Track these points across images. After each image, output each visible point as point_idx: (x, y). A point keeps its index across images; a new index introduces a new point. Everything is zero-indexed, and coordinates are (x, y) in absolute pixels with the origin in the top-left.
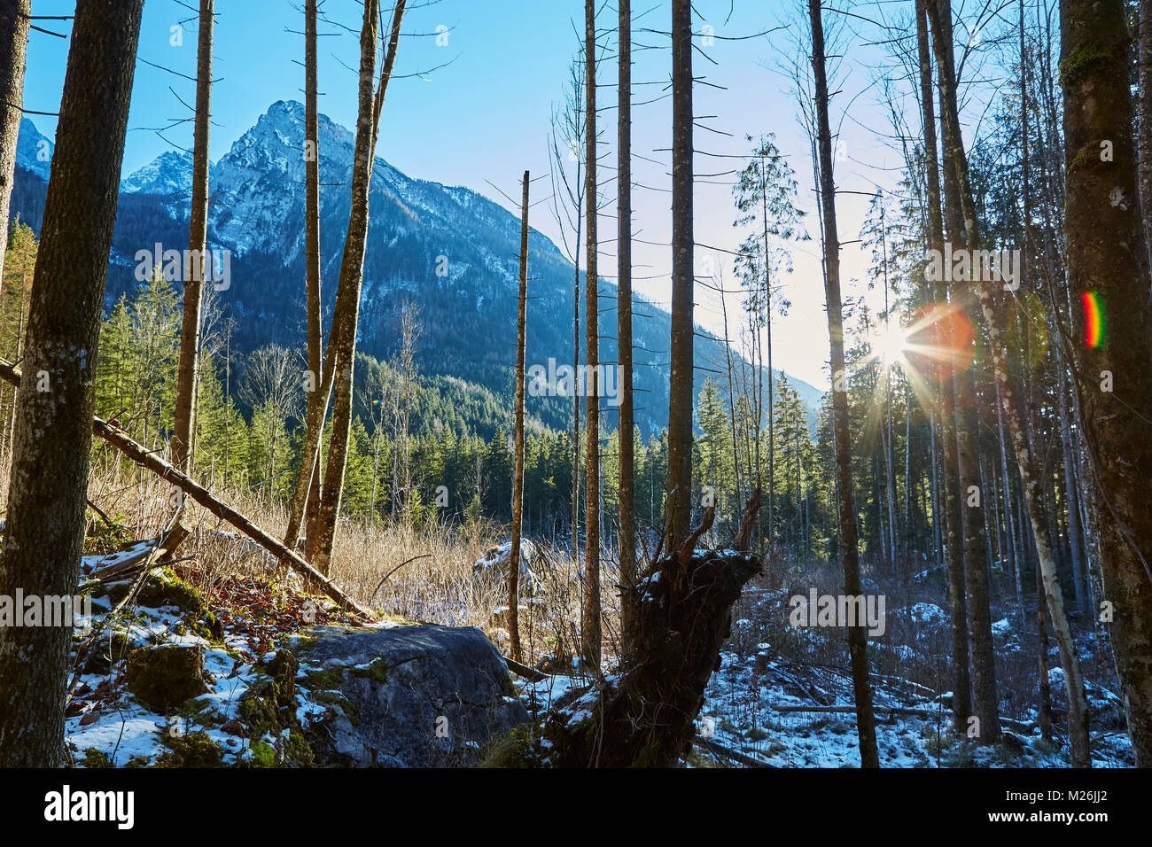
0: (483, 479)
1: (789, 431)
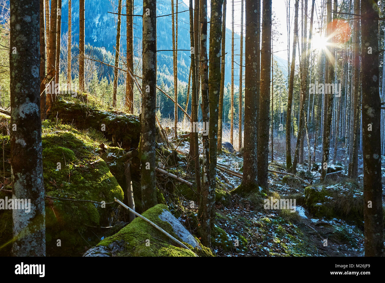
0: (161, 104)
1: (277, 87)
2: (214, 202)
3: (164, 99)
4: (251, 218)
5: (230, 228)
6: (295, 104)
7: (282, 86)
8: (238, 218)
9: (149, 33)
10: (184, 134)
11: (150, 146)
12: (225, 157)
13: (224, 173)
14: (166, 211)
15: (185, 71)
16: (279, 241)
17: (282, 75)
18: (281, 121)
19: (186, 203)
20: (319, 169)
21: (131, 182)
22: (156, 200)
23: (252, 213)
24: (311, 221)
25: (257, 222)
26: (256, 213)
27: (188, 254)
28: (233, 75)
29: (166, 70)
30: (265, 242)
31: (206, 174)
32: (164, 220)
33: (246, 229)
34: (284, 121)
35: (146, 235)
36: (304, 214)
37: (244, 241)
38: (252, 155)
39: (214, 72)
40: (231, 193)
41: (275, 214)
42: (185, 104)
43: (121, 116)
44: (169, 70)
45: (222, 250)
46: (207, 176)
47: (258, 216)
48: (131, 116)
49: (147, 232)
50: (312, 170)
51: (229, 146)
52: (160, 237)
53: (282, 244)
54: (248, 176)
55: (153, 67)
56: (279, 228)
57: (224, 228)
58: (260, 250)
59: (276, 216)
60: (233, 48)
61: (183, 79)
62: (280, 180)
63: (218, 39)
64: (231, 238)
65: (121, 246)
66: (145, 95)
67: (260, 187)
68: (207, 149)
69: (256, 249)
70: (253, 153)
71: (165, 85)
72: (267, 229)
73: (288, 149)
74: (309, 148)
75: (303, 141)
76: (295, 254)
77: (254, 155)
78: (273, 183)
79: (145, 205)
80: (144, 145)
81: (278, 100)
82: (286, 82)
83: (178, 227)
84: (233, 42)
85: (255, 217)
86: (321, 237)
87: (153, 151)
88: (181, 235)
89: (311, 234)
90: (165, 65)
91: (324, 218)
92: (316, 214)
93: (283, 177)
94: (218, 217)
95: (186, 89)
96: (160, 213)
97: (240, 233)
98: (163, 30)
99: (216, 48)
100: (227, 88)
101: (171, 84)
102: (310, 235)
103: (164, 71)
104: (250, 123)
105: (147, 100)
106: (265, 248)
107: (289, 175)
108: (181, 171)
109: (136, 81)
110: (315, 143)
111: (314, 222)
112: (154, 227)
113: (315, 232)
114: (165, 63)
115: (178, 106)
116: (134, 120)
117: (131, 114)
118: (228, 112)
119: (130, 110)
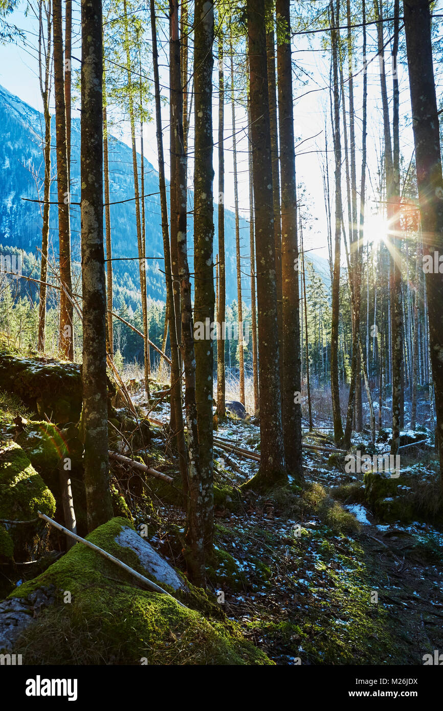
2: (212, 508)
3: (127, 331)
4: (277, 531)
5: (241, 549)
6: (345, 332)
7: (322, 303)
8: (254, 532)
9: (92, 231)
10: (161, 391)
11: (99, 419)
12: (231, 427)
13: (230, 455)
14: (128, 529)
15: (161, 282)
16: (324, 568)
17: (321, 285)
18: (324, 360)
19: (165, 511)
20: (388, 439)
21: (69, 480)
22: (111, 509)
23: (279, 521)
24: (376, 528)
25: (286, 536)
26: (285, 522)
27: (165, 602)
28: (240, 288)
29: (128, 283)
30: (300, 570)
31: (193, 463)
32: (125, 545)
33: (267, 550)
34: (329, 359)
35: (94, 573)
36: (365, 517)
37: (266, 571)
38: (274, 422)
39: (203, 290)
40: (242, 488)
41: (316, 520)
42: (162, 338)
43: (52, 365)
44: (134, 282)
45: (229, 589)
46: (196, 465)
47: (287, 526)
48: (68, 365)
49: (95, 567)
50: (378, 442)
51: (239, 407)
52: (117, 575)
53: (328, 571)
54: (270, 458)
55: (100, 286)
56: (323, 544)
57: (230, 550)
58: (293, 585)
59: (318, 525)
60: (238, 243)
61: (157, 297)
62: (324, 461)
63: (208, 236)
64: (243, 567)
65: (49, 597)
66: (87, 334)
67: (289, 477)
68: (193, 420)
69: (286, 584)
70: (276, 419)
71: (128, 307)
72: (303, 548)
73: (336, 407)
74: (371, 404)
75: (360, 394)
76: (351, 588)
77: (278, 423)
78: (314, 467)
79: (93, 519)
80: (88, 417)
81: (318, 326)
82: (329, 297)
83: (148, 556)
84: (238, 234)
85: (283, 528)
86: (393, 555)
87: (103, 428)
88: (153, 569)
89: (377, 551)
90: (126, 274)
91: (398, 523)
92: (384, 517)
93: (330, 455)
94: (221, 532)
95: (163, 313)
96: (117, 533)
97: (258, 557)
98: (122, 216)
99: (205, 251)
100: (232, 309)
101: (139, 304)
102: (375, 553)
103: (125, 284)
104: (269, 369)
105: (91, 342)
106: (301, 581)
107: (339, 452)
108: (157, 455)
109: (76, 305)
110: (381, 396)
111: (382, 531)
112: (107, 559)
113: (384, 548)
114: (127, 271)
115: (151, 344)
116: (74, 372)
117: (69, 362)
118: (235, 348)
119: (66, 354)
